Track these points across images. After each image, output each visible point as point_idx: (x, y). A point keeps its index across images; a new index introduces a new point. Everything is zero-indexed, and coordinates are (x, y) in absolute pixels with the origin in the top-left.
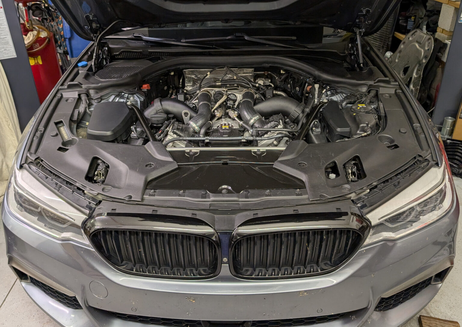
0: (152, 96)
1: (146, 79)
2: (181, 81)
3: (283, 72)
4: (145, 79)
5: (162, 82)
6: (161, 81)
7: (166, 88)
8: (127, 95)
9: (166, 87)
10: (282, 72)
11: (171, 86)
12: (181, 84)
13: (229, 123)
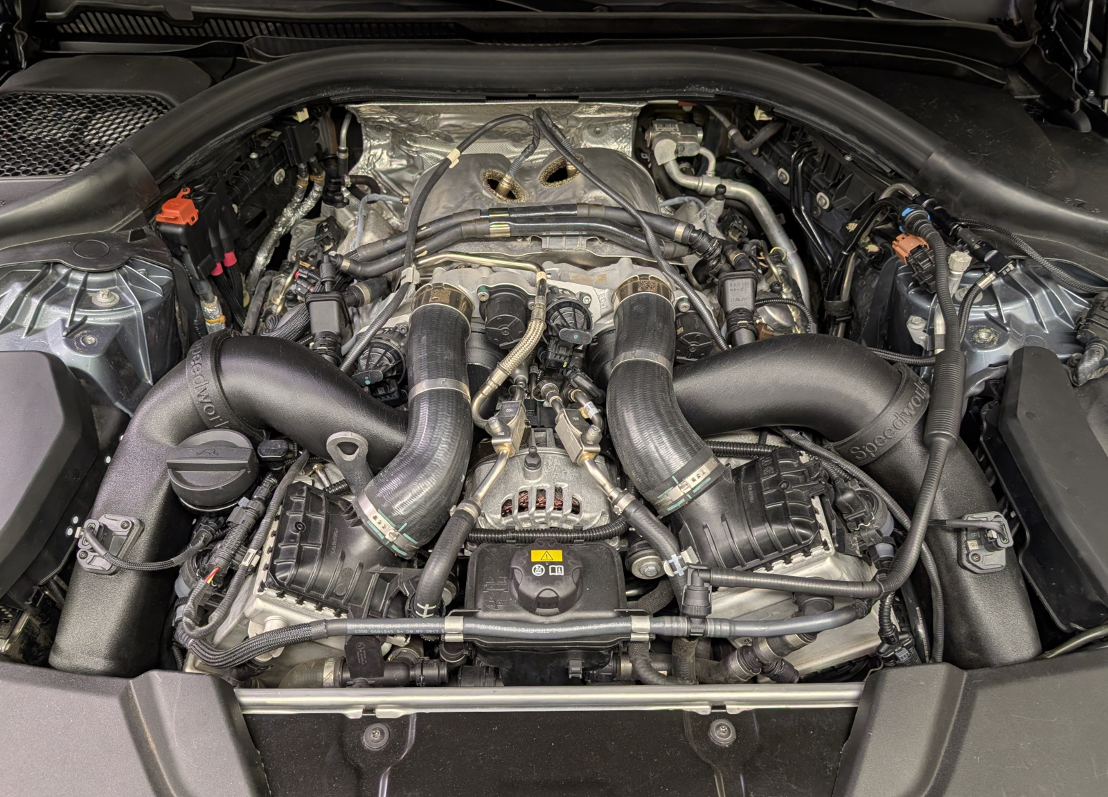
0: (213, 245)
1: (178, 170)
2: (344, 132)
3: (765, 118)
4: (171, 171)
5: (259, 159)
6: (254, 156)
7: (279, 176)
8: (80, 277)
9: (282, 171)
10: (759, 115)
11: (303, 166)
12: (343, 148)
13: (559, 484)
